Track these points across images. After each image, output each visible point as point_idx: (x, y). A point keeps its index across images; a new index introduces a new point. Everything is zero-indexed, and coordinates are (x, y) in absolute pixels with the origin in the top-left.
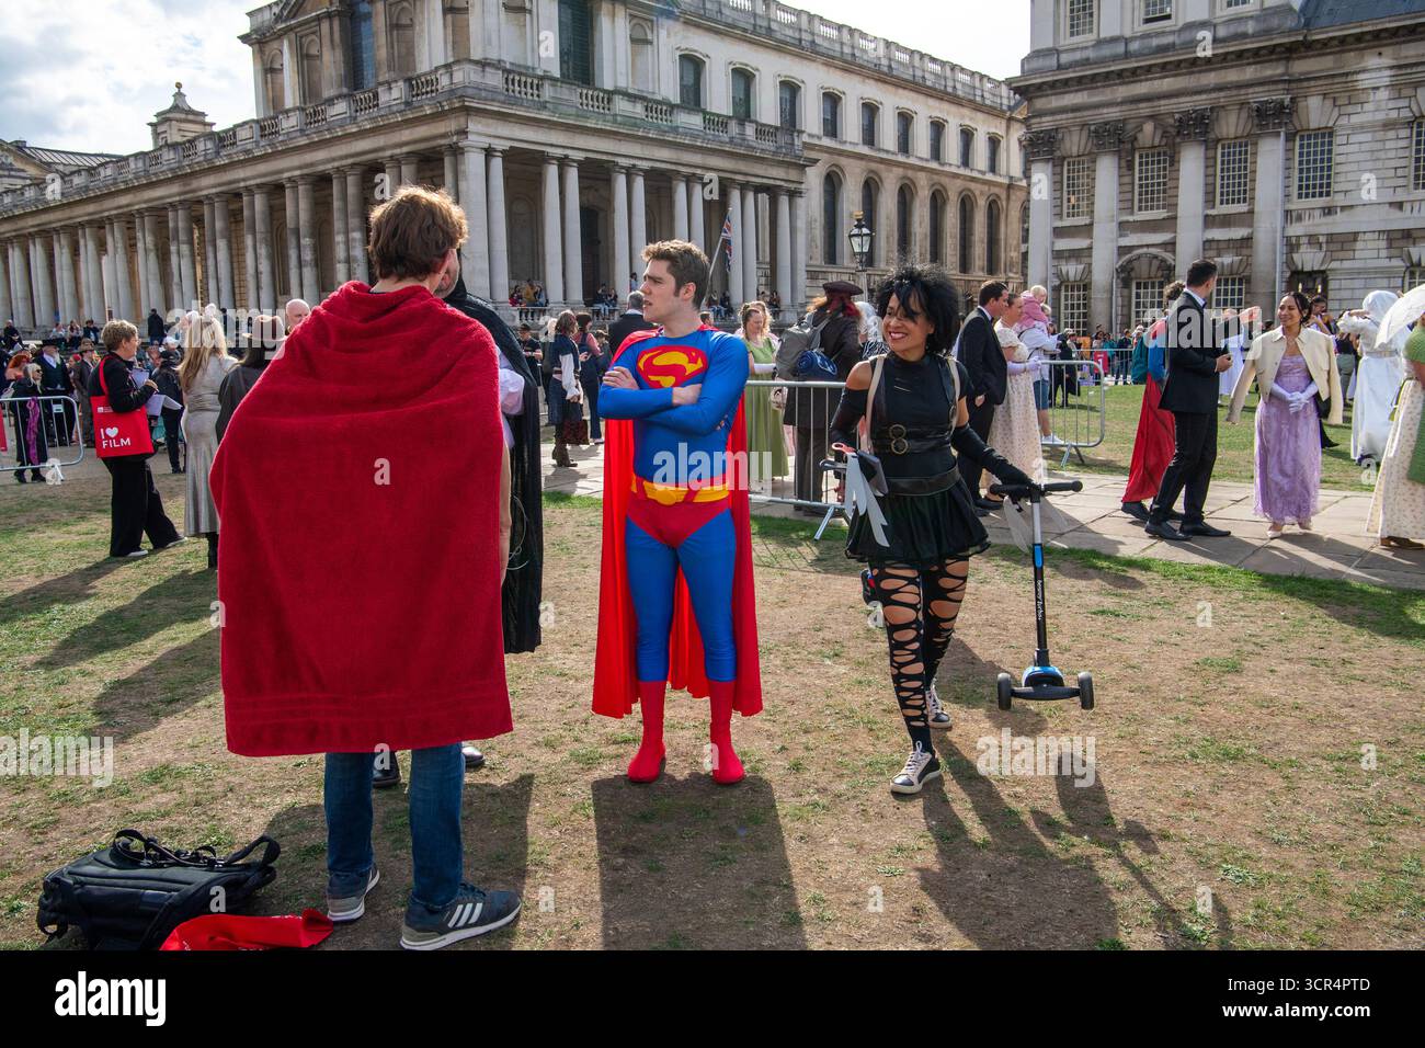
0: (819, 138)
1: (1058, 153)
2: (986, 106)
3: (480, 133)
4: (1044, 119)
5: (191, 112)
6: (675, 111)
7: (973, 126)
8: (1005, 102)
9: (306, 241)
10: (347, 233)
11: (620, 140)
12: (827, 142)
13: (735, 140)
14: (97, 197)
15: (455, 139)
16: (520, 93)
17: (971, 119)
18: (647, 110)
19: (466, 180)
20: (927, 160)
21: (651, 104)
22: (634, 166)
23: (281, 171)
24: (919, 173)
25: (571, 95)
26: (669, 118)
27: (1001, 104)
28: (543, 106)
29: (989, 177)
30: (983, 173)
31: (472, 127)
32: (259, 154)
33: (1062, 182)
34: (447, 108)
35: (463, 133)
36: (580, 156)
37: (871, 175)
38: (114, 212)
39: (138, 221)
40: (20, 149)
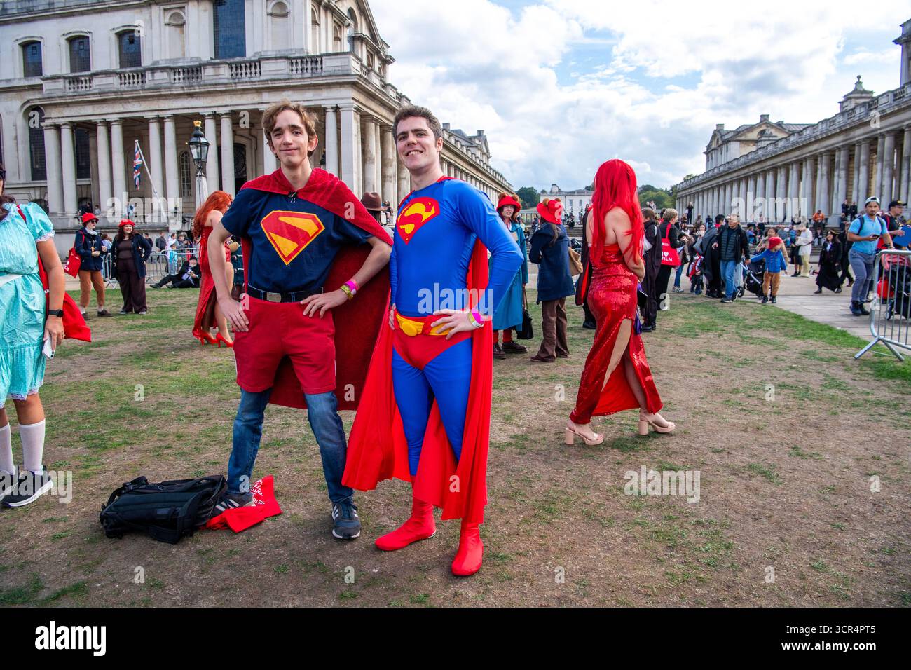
5: (864, 92)
32: (890, 111)
38: (808, 155)
39: (819, 159)
40: (780, 126)
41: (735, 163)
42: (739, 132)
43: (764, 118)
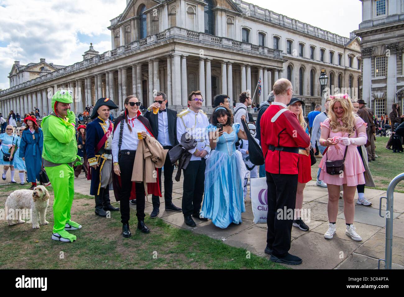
0: (286, 54)
1: (373, 55)
2: (338, 44)
3: (179, 50)
4: (368, 44)
5: (94, 51)
6: (242, 44)
7: (334, 50)
8: (344, 43)
9: (124, 88)
10: (136, 84)
11: (224, 53)
12: (288, 55)
13: (261, 54)
14: (65, 76)
15: (171, 53)
16: (192, 38)
17: (333, 48)
18: (233, 44)
19: (174, 66)
20: (320, 61)
21: (234, 42)
22: (229, 62)
23: (117, 66)
24: (317, 66)
25: (208, 38)
26: (240, 46)
27: (342, 44)
28: (200, 42)
29: (339, 67)
30: (337, 65)
31: (176, 49)
32: (111, 61)
33: (374, 65)
34: (168, 42)
35: (174, 50)
36: (211, 58)
37: (302, 66)
38: (70, 81)
39: (76, 83)
40: (51, 65)
41: (28, 83)
42: (29, 67)
43: (43, 61)
